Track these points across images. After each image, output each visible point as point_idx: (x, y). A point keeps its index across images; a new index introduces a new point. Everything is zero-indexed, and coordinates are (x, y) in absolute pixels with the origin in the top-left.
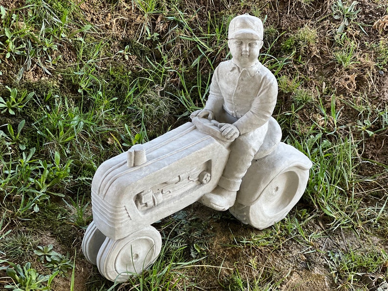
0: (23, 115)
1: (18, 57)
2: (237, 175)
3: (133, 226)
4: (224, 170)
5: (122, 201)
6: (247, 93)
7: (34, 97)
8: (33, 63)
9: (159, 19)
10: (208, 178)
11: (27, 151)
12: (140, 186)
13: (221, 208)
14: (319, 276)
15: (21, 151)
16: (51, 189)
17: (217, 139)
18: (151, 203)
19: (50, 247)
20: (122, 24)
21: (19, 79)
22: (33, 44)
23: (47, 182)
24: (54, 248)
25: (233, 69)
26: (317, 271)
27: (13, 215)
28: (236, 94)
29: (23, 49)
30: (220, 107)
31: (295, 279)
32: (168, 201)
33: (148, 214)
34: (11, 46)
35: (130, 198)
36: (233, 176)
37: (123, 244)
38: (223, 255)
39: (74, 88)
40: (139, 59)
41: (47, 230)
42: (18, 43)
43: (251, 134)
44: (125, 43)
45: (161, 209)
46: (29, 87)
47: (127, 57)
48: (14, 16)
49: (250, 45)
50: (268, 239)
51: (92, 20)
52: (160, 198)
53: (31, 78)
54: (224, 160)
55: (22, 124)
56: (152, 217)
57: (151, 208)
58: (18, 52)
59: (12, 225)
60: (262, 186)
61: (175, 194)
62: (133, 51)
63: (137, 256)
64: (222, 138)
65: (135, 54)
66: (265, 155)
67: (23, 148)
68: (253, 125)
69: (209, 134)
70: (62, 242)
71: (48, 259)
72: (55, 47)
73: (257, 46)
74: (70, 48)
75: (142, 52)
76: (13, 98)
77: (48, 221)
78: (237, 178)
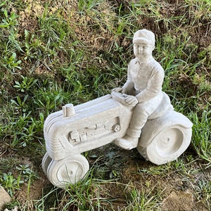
0: (29, 92)
1: (32, 59)
2: (136, 127)
3: (67, 153)
4: (130, 125)
5: (57, 136)
6: (144, 77)
7: (37, 82)
8: (41, 63)
9: (125, 39)
10: (119, 129)
11: (27, 112)
12: (68, 128)
13: (126, 148)
14: (189, 194)
15: (23, 113)
16: (35, 134)
17: (123, 104)
18: (78, 140)
19: (27, 166)
20: (101, 41)
21: (31, 72)
22: (42, 52)
23: (34, 130)
24: (29, 167)
25: (136, 62)
26: (188, 192)
27: (9, 147)
28: (137, 78)
29: (36, 55)
30: (132, 86)
31: (173, 195)
32: (91, 141)
33: (77, 147)
34: (28, 53)
35: (62, 134)
36: (134, 128)
37: (61, 163)
38: (130, 178)
39: (63, 79)
40: (108, 62)
41: (28, 157)
42: (33, 51)
43: (146, 103)
44: (101, 52)
45: (85, 144)
46: (36, 76)
47: (100, 61)
48: (33, 36)
49: (143, 47)
50: (161, 171)
51: (82, 39)
52: (85, 137)
53: (38, 72)
54: (129, 118)
55: (26, 97)
56: (79, 148)
57: (79, 143)
58: (32, 57)
59: (8, 152)
60: (153, 136)
61: (96, 136)
62: (105, 58)
63: (72, 172)
64: (126, 104)
65: (106, 59)
66: (156, 117)
67: (24, 110)
68: (147, 97)
69: (118, 101)
70: (35, 164)
71: (24, 172)
72: (56, 55)
73: (149, 48)
74: (65, 55)
75: (111, 58)
76: (24, 82)
77: (29, 152)
78: (137, 129)
